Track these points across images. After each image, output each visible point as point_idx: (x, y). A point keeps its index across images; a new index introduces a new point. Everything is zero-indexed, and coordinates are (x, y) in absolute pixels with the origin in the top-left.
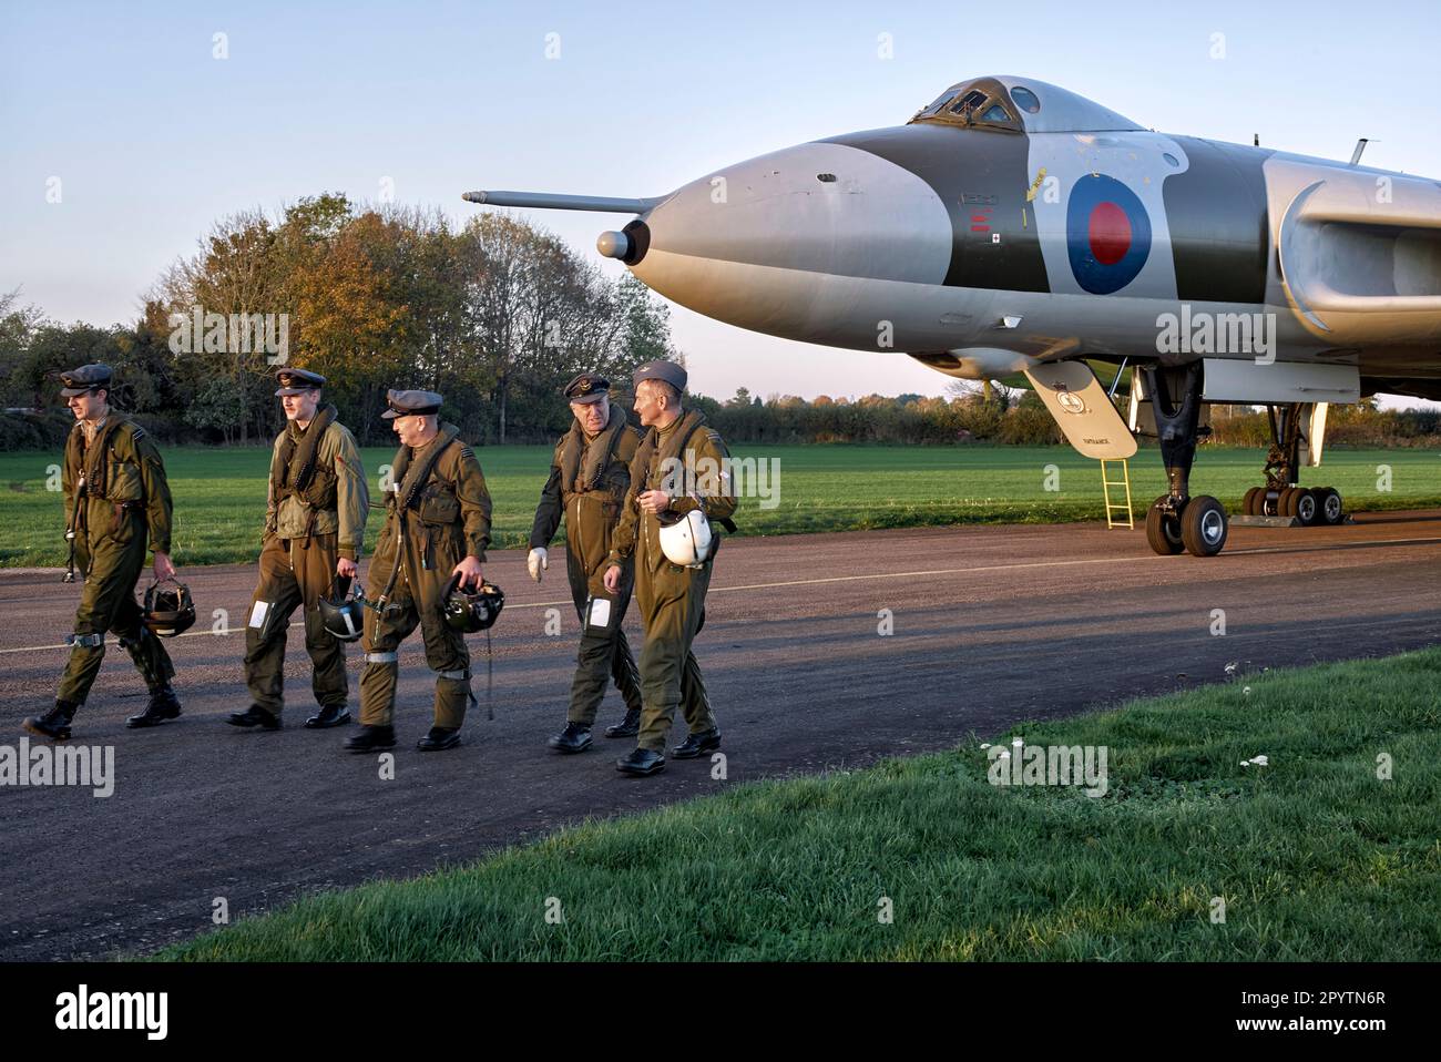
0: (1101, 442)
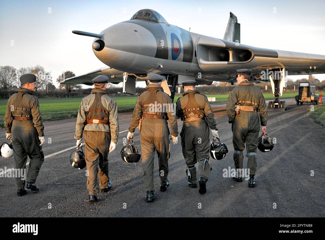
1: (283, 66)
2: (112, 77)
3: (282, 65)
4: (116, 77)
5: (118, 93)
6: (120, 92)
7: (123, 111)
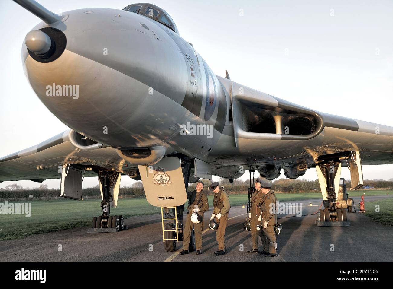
0: (169, 198)
1: (356, 147)
2: (38, 168)
3: (353, 144)
4: (45, 167)
5: (30, 196)
6: (32, 196)
7: (54, 228)
